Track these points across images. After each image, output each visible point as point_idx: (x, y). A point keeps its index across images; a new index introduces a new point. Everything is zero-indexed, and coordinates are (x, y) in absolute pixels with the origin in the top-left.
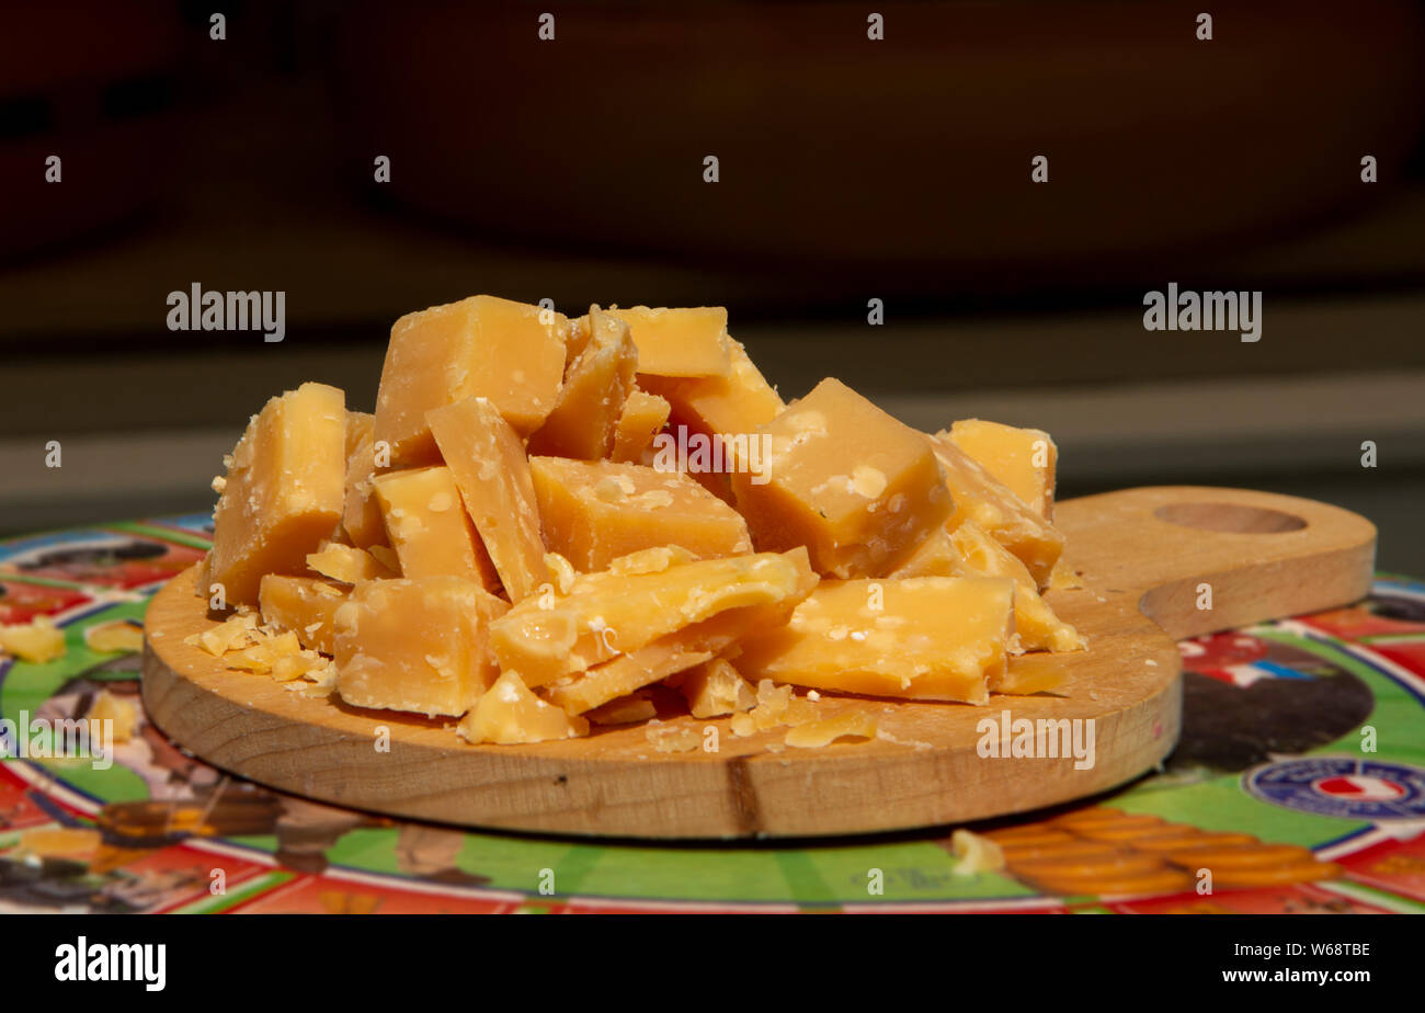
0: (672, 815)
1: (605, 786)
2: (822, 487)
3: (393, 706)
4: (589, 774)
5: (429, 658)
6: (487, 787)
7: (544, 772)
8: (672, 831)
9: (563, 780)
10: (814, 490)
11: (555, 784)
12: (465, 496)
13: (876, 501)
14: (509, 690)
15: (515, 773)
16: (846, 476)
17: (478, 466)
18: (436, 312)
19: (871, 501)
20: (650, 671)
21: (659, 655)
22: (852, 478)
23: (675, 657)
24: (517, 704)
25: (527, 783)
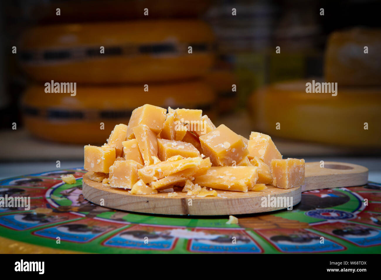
0: (170, 210)
1: (156, 203)
2: (217, 146)
3: (119, 187)
4: (153, 200)
5: (126, 177)
6: (133, 203)
7: (144, 200)
8: (170, 213)
9: (148, 202)
10: (215, 146)
11: (146, 202)
12: (139, 145)
13: (228, 149)
14: (140, 183)
15: (139, 200)
16: (222, 144)
17: (142, 138)
18: (139, 108)
19: (227, 149)
20: (170, 180)
21: (172, 178)
22: (223, 144)
23: (176, 178)
24: (141, 186)
25: (141, 202)
